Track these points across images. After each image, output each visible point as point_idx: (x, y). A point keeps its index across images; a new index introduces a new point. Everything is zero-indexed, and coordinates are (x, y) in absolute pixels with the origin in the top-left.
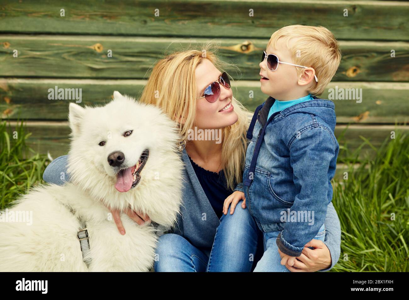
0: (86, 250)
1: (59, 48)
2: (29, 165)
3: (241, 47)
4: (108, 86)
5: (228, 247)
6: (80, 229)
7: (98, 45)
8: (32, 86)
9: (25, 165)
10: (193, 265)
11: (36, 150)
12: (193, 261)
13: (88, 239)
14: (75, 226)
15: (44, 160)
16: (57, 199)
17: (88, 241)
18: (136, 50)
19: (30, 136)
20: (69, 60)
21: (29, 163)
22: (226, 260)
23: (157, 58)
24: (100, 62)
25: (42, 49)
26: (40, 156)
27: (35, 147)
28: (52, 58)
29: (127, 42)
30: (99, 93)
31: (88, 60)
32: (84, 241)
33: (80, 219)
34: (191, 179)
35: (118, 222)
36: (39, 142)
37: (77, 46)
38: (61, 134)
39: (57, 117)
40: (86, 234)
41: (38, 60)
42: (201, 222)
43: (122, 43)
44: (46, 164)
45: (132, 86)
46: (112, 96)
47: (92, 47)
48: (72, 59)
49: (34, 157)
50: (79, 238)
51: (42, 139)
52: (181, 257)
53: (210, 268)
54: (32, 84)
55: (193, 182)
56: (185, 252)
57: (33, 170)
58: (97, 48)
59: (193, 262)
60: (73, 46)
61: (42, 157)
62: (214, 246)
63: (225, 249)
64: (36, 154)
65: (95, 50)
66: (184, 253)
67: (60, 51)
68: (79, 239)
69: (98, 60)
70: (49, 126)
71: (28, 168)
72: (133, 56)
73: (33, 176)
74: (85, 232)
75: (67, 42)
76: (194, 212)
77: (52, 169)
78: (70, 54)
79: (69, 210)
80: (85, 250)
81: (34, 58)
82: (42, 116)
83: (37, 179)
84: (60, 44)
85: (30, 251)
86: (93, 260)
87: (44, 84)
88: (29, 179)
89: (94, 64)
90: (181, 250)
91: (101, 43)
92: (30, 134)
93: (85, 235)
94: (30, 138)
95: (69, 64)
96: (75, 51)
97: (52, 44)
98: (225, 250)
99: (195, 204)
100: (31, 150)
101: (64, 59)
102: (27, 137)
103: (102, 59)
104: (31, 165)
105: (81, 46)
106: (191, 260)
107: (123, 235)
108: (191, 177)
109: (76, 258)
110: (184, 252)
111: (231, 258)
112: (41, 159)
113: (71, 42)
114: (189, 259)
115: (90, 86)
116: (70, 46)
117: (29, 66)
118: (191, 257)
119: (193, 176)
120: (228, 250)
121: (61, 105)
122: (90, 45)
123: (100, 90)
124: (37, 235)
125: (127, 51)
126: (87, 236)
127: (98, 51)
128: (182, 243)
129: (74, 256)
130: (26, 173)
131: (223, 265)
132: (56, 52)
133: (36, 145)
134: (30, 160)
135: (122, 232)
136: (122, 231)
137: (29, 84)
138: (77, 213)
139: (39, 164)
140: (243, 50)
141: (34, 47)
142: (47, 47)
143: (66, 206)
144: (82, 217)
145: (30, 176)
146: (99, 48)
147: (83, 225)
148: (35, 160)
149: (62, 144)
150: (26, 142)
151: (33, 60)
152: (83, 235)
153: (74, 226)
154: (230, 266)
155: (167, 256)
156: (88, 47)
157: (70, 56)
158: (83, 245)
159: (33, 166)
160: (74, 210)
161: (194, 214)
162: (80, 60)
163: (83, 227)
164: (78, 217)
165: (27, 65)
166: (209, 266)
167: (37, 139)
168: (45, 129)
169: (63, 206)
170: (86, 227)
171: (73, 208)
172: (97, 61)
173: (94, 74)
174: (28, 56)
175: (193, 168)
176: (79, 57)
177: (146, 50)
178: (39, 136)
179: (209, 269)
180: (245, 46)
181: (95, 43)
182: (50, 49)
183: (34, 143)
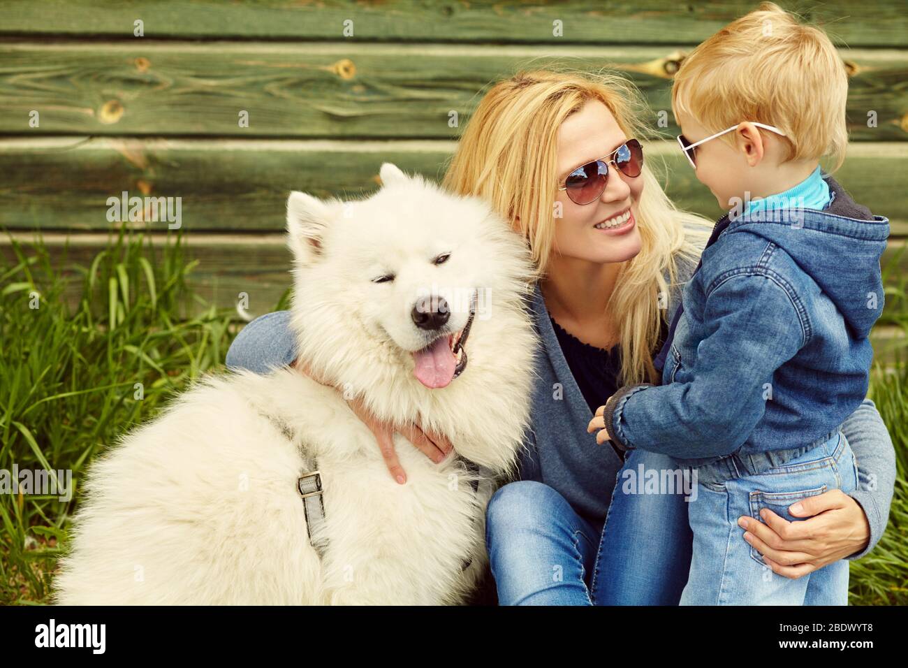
0: (318, 519)
1: (257, 70)
2: (194, 331)
3: (665, 66)
4: (368, 154)
5: (640, 517)
6: (302, 471)
7: (345, 63)
8: (200, 156)
9: (186, 333)
10: (578, 553)
11: (209, 299)
12: (577, 545)
13: (321, 495)
14: (293, 466)
15: (227, 320)
16: (253, 405)
17: (321, 499)
18: (430, 74)
19: (196, 267)
20: (280, 99)
21: (195, 327)
22: (635, 545)
23: (475, 91)
24: (349, 100)
25: (220, 73)
26: (218, 311)
27: (206, 292)
28: (242, 94)
29: (408, 57)
30: (348, 169)
31: (323, 97)
32: (313, 500)
33: (304, 451)
34: (552, 359)
35: (389, 456)
36: (216, 281)
37: (298, 65)
38: (264, 262)
39: (254, 224)
40: (317, 484)
41: (211, 97)
42: (576, 455)
43: (398, 59)
44: (232, 329)
45: (420, 154)
46: (376, 178)
47: (331, 69)
48: (287, 94)
49: (204, 315)
50: (300, 491)
51: (222, 274)
52: (553, 535)
53: (602, 562)
54: (198, 151)
55: (555, 366)
56: (561, 524)
57: (204, 344)
58: (341, 71)
59: (577, 548)
60: (289, 65)
61: (222, 314)
62: (610, 514)
63: (634, 520)
64: (207, 308)
65: (338, 74)
66: (559, 527)
67: (261, 78)
68: (302, 494)
69: (345, 96)
70: (238, 246)
71: (191, 339)
72: (422, 87)
73: (203, 355)
74: (314, 478)
75: (278, 59)
76: (560, 433)
77: (244, 343)
78: (284, 83)
79: (281, 430)
80: (314, 519)
81: (203, 93)
82: (222, 224)
83: (212, 364)
84: (260, 62)
85: (189, 517)
86: (332, 544)
87: (225, 152)
88: (194, 363)
89: (335, 105)
90: (554, 519)
91: (352, 58)
92: (196, 263)
93: (314, 486)
94: (195, 273)
95: (280, 106)
96: (294, 77)
97: (244, 63)
98: (633, 523)
99: (561, 414)
100: (197, 298)
101: (269, 94)
102: (188, 269)
103: (353, 93)
104: (198, 332)
105: (307, 66)
106: (574, 541)
107: (402, 483)
108: (551, 355)
109: (292, 535)
110: (558, 523)
111: (646, 540)
112: (221, 320)
113: (286, 58)
114: (570, 541)
115: (327, 154)
116: (282, 66)
117: (191, 112)
118: (574, 536)
119: (555, 352)
120: (642, 523)
121: (264, 199)
122: (327, 64)
123: (348, 164)
124: (204, 482)
125: (410, 75)
126: (319, 488)
127: (346, 77)
128: (554, 503)
129: (288, 530)
130: (187, 350)
131: (629, 555)
132: (251, 79)
133: (209, 287)
134: (197, 321)
135: (398, 476)
136: (397, 473)
137: (192, 151)
138: (297, 437)
139: (216, 330)
140: (668, 72)
141: (202, 68)
142: (232, 68)
143: (274, 420)
144: (308, 445)
145: (195, 356)
146: (346, 70)
147: (310, 464)
148: (206, 321)
149: (267, 285)
150: (187, 280)
151: (200, 97)
152: (309, 485)
153: (291, 465)
154: (643, 558)
155: (521, 531)
156: (323, 68)
157: (282, 88)
158: (309, 507)
159: (202, 335)
160: (291, 431)
161: (560, 436)
162: (305, 97)
163: (311, 469)
164: (300, 446)
165: (189, 108)
166: (600, 558)
167: (209, 274)
168: (228, 252)
169: (266, 422)
170: (318, 467)
171: (290, 425)
172: (342, 100)
173: (337, 129)
174: (190, 90)
175: (555, 334)
176: (302, 91)
177: (451, 75)
178: (215, 268)
179: (599, 565)
180: (673, 62)
181: (338, 58)
182: (238, 73)
183: (205, 282)
